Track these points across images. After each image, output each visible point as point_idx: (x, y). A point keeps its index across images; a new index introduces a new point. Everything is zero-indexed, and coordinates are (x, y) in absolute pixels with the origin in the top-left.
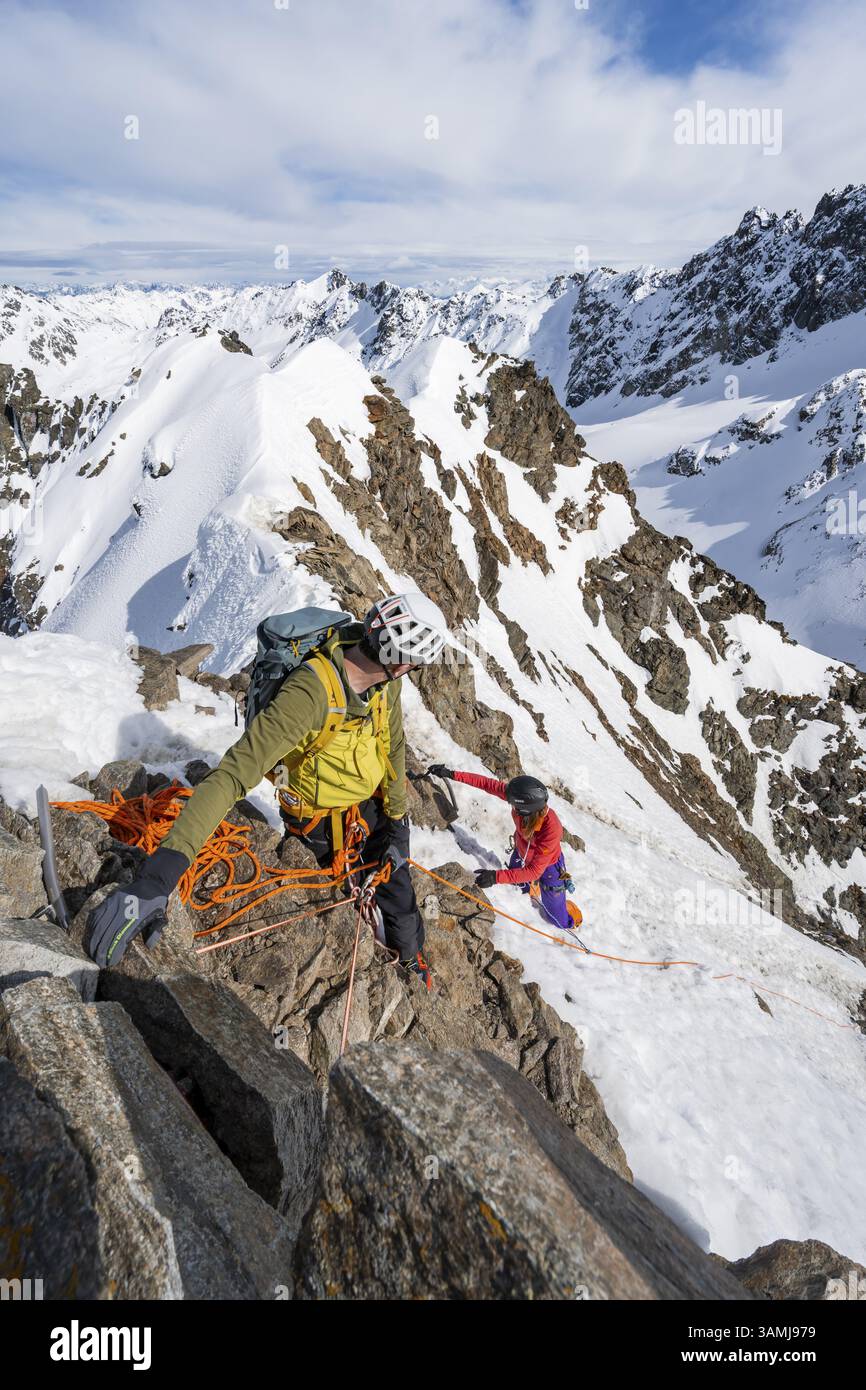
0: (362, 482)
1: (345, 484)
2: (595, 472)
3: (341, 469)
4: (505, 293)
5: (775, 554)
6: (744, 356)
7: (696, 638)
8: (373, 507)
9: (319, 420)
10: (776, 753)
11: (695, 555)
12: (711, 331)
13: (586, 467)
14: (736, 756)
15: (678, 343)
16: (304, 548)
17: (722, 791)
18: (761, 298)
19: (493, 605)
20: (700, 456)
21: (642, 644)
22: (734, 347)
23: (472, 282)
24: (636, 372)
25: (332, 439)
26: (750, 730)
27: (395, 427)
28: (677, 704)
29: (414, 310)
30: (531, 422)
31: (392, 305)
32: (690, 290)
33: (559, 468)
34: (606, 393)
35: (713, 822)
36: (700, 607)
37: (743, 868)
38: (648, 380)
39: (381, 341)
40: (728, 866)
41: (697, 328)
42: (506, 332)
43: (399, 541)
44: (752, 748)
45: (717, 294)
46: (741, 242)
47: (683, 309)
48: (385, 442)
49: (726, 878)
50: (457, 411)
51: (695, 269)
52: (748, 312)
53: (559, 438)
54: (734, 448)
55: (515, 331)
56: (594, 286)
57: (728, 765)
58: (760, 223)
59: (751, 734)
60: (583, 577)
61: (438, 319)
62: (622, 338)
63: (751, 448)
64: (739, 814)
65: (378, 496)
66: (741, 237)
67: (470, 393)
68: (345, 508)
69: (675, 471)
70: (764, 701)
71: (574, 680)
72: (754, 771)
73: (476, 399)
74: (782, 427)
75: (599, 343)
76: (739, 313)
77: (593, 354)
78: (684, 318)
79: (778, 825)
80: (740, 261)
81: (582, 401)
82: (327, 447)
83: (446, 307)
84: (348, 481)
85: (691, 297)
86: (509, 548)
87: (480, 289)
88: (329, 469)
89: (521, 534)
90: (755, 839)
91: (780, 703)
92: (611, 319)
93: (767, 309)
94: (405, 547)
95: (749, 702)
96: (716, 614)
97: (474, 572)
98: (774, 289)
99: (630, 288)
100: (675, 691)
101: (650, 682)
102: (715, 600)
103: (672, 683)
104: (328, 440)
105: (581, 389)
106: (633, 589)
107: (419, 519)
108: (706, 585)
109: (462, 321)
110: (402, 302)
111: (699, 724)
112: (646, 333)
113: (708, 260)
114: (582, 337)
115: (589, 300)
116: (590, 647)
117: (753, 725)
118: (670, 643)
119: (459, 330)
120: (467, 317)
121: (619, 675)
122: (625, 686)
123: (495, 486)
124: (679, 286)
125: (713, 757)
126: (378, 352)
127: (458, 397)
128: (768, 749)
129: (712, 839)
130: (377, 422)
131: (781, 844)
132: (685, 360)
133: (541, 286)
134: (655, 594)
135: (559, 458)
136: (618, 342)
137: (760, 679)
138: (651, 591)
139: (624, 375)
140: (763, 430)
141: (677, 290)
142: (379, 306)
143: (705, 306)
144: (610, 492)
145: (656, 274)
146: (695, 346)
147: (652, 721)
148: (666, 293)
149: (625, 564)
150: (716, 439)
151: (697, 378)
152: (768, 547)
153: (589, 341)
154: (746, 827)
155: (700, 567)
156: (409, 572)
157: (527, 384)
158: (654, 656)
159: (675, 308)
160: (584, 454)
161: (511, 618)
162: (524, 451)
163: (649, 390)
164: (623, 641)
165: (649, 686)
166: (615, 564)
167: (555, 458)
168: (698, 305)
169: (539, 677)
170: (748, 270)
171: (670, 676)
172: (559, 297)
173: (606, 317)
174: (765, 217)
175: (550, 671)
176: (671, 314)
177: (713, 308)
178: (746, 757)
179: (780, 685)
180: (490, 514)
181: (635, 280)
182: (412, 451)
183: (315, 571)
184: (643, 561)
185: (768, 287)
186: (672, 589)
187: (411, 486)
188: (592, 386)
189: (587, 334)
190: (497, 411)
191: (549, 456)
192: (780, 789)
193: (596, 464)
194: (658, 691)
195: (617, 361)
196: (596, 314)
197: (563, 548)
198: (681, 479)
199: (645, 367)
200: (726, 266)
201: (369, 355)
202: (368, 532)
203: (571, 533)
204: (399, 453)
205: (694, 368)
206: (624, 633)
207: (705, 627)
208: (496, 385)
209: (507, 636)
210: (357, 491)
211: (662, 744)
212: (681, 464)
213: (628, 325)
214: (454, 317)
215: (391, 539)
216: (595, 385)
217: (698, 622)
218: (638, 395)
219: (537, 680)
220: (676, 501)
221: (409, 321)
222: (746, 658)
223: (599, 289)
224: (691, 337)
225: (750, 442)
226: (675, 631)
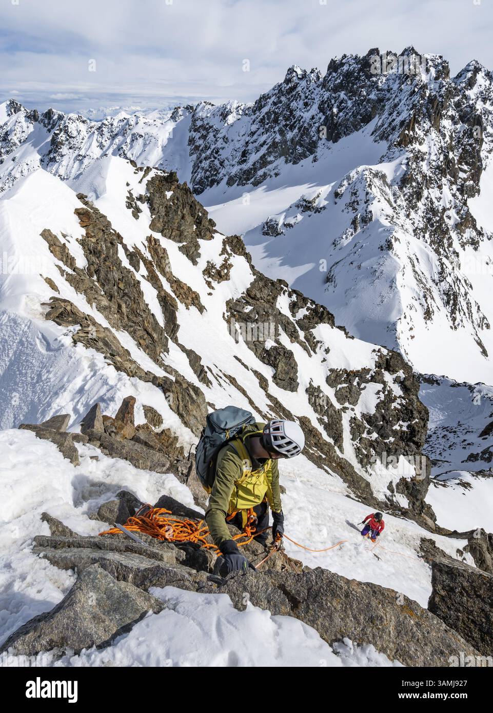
0: (82, 270)
1: (74, 273)
2: (224, 243)
3: (69, 263)
4: (141, 118)
5: (332, 281)
6: (299, 159)
7: (298, 342)
8: (94, 287)
9: (49, 230)
10: (351, 406)
11: (290, 290)
12: (277, 143)
13: (218, 239)
14: (330, 413)
15: (258, 151)
16: (74, 330)
17: (325, 436)
18: (304, 122)
19: (175, 340)
20: (281, 223)
21: (267, 351)
22: (292, 153)
23: (116, 110)
24: (235, 170)
25: (60, 243)
26: (335, 395)
27: (99, 229)
28: (292, 386)
29: (77, 130)
30: (179, 213)
31: (59, 126)
32: (261, 117)
33: (201, 241)
34: (217, 184)
35: (324, 456)
36: (297, 322)
37: (345, 481)
38: (243, 175)
39: (54, 153)
40: (336, 483)
41: (268, 141)
42: (145, 145)
43: (114, 307)
44: (338, 406)
45: (278, 120)
46: (288, 87)
47: (258, 129)
48: (94, 240)
49: (337, 490)
50: (128, 207)
51: (263, 104)
52: (297, 131)
53: (199, 222)
54: (300, 217)
55: (151, 144)
56: (201, 114)
57: (326, 419)
58: (297, 76)
59: (336, 397)
60: (225, 312)
61: (95, 136)
62: (223, 148)
63: (309, 216)
64: (336, 448)
65: (95, 278)
66: (287, 84)
67: (135, 195)
68: (76, 290)
69: (267, 234)
70: (341, 376)
71: (231, 381)
72: (341, 420)
73: (140, 198)
74: (325, 203)
75: (209, 152)
76: (292, 132)
77: (206, 159)
78: (260, 135)
79: (358, 450)
80: (289, 99)
81: (203, 191)
82: (57, 249)
83: (100, 128)
84: (74, 271)
85: (262, 121)
86: (176, 299)
87: (122, 115)
88: (61, 264)
89: (182, 288)
90: (347, 461)
91: (350, 375)
92: (215, 136)
93: (308, 129)
94: (118, 312)
95: (332, 378)
96: (307, 325)
97: (161, 320)
98: (310, 117)
99: (224, 115)
100: (290, 378)
101: (275, 374)
102: (305, 317)
103: (287, 373)
104: (57, 244)
105: (200, 182)
106: (257, 316)
107: (123, 290)
108: (299, 308)
109: (113, 137)
110: (67, 124)
111: (307, 396)
112: (238, 145)
113: (270, 98)
114: (197, 148)
115: (199, 123)
116: (236, 357)
117: (336, 391)
118: (284, 348)
119: (111, 144)
120: (116, 135)
121: (256, 373)
122: (260, 380)
123: (161, 257)
124: (254, 114)
125: (317, 415)
126: (53, 160)
127: (128, 198)
128: (347, 405)
129: (326, 467)
130: (86, 226)
131: (361, 462)
132: (263, 162)
133: (165, 112)
134: (271, 318)
135: (200, 235)
136: (221, 150)
137: (337, 363)
138: (268, 316)
139: (227, 172)
140: (315, 204)
141: (253, 117)
142: (50, 127)
143: (272, 127)
144: (235, 255)
145: (239, 107)
146: (269, 153)
147: (280, 400)
148: (247, 118)
149: (250, 301)
150: (289, 212)
151: (272, 173)
152: (327, 278)
153: (202, 150)
154: (341, 455)
155: (294, 298)
156: (124, 328)
157: (173, 187)
158: (275, 357)
159: (254, 128)
160: (216, 231)
161: (188, 347)
162: (177, 232)
163: (244, 182)
164: (255, 350)
165: (275, 377)
166: (244, 301)
167: (197, 235)
168: (267, 126)
169: (211, 384)
170: (294, 105)
171: (286, 369)
172: (179, 121)
173: (211, 135)
174: (300, 72)
175: (216, 378)
176: (252, 132)
177: (277, 129)
178: (335, 412)
179: (349, 364)
180: (161, 277)
181: (227, 110)
182: (112, 243)
183: (88, 346)
184: (261, 297)
185: (307, 116)
186: (280, 313)
187: (114, 268)
188: (208, 180)
189: (200, 146)
190: (156, 206)
191: (194, 234)
192: (356, 429)
193: (224, 237)
194: (280, 379)
195: (222, 163)
196: (204, 133)
197: (210, 294)
198: (271, 239)
199: (240, 167)
200: (281, 102)
201: (46, 162)
202: (94, 305)
203: (214, 284)
204: (104, 246)
205: (270, 167)
206: (255, 345)
207: (302, 334)
208: (153, 189)
209: (188, 360)
210: (83, 277)
211: (288, 413)
212: (270, 229)
213: (226, 140)
214: (107, 135)
215: (110, 308)
216: (210, 179)
217: (298, 332)
218: (238, 185)
219: (211, 386)
220: (271, 252)
221: (74, 138)
222: (327, 351)
223: (204, 116)
224: (265, 147)
225: (309, 213)
226: (285, 339)
